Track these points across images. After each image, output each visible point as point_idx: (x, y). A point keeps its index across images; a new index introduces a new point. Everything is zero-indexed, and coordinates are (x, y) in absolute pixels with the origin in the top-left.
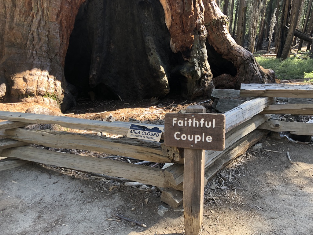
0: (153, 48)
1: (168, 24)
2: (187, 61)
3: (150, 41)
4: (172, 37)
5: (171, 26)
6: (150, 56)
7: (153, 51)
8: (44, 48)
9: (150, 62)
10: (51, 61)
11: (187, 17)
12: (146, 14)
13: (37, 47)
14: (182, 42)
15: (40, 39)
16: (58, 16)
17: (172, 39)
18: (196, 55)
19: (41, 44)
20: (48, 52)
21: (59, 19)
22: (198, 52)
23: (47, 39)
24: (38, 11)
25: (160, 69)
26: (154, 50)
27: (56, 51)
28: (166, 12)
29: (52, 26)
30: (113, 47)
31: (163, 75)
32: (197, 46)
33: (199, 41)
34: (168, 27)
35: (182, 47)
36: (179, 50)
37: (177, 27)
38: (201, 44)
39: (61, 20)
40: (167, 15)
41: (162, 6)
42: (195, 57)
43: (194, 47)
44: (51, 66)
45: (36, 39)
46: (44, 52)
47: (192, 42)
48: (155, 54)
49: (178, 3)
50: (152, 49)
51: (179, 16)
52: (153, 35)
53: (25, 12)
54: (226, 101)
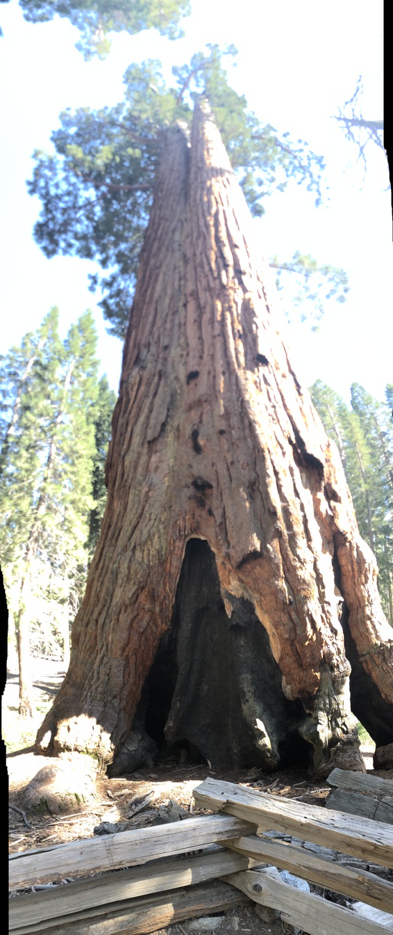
0: (249, 692)
1: (276, 655)
2: (310, 715)
3: (245, 680)
4: (285, 675)
5: (281, 659)
6: (244, 704)
7: (249, 696)
8: (100, 689)
9: (244, 712)
10: (105, 706)
11: (303, 645)
12: (242, 642)
13: (93, 688)
14: (300, 683)
15: (98, 678)
16: (123, 650)
17: (284, 678)
18: (325, 705)
19: (98, 684)
20: (104, 693)
21: (125, 654)
22: (327, 702)
23: (107, 678)
24: (103, 646)
25: (256, 724)
26: (250, 694)
27: (114, 693)
28: (271, 638)
29: (115, 663)
30: (205, 688)
31: (261, 735)
32: (327, 691)
33: (331, 682)
34: (277, 660)
35: (301, 691)
36: (297, 695)
37: (289, 660)
38: (335, 688)
39: (127, 656)
40: (273, 642)
41: (265, 630)
42: (321, 710)
43: (321, 693)
44: (103, 712)
45: (95, 678)
46: (100, 693)
47: (318, 683)
48: (251, 700)
49: (284, 625)
50: (247, 693)
51: (289, 643)
52: (253, 672)
53: (90, 647)
54: (346, 795)
